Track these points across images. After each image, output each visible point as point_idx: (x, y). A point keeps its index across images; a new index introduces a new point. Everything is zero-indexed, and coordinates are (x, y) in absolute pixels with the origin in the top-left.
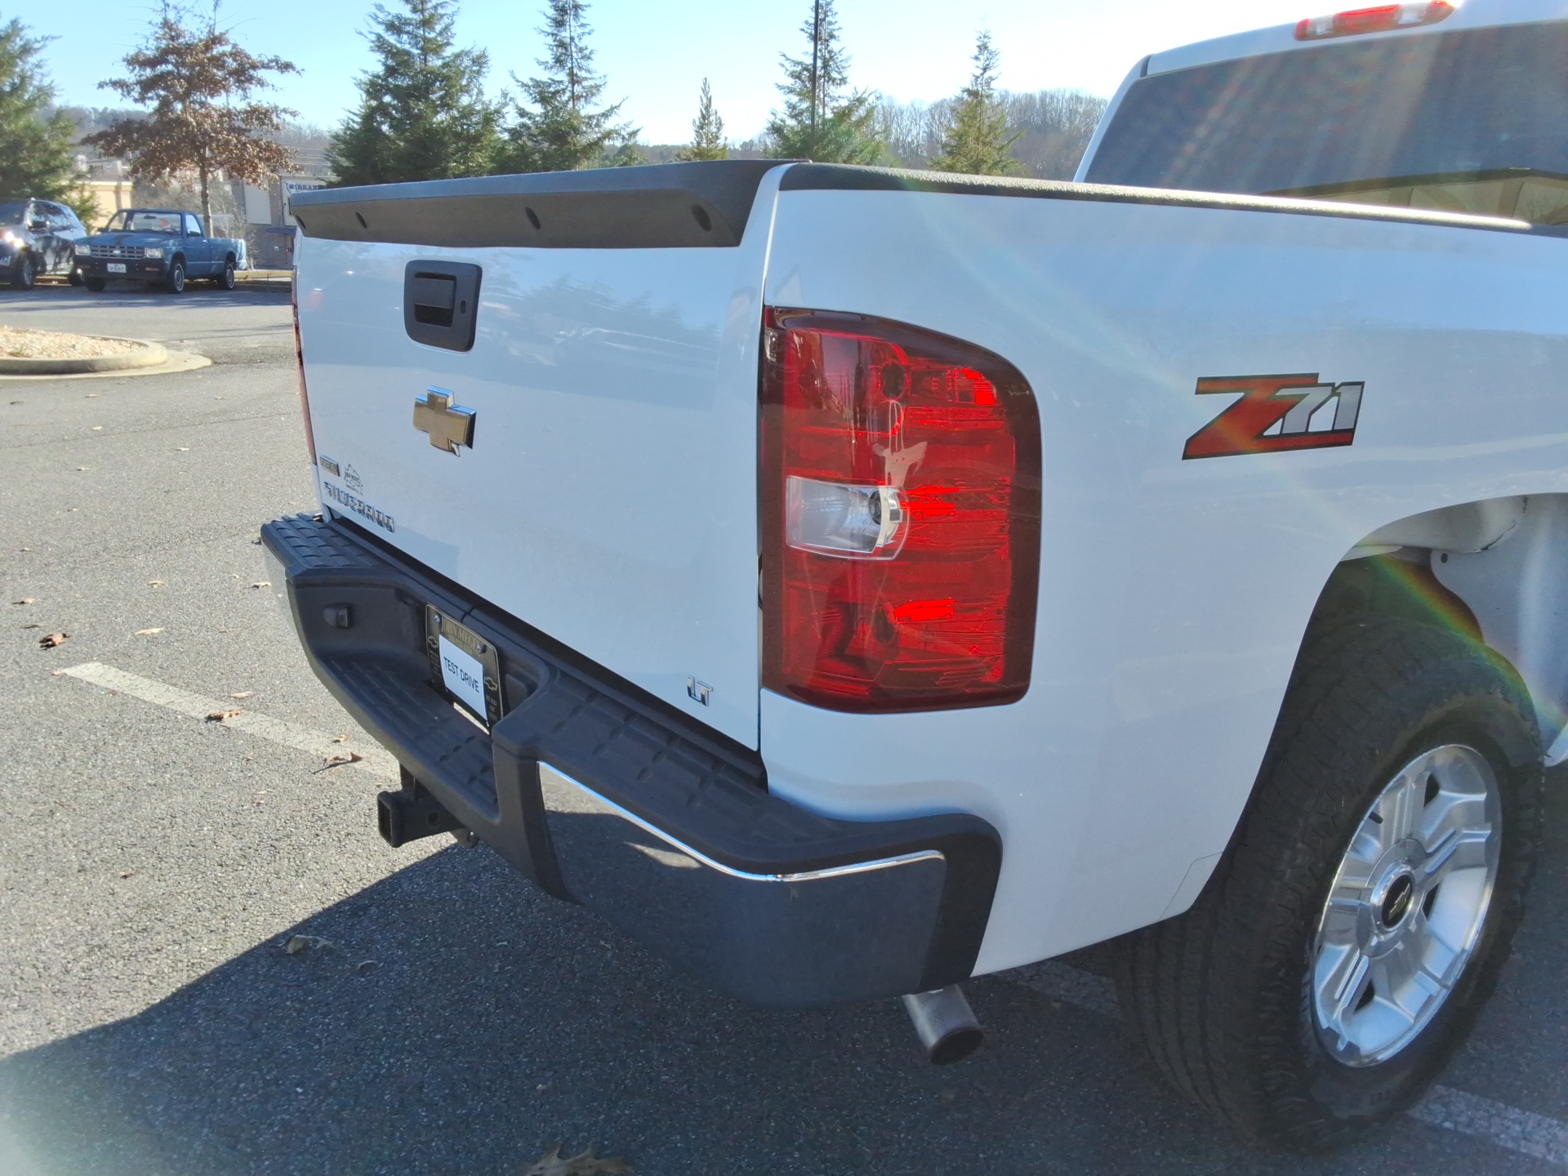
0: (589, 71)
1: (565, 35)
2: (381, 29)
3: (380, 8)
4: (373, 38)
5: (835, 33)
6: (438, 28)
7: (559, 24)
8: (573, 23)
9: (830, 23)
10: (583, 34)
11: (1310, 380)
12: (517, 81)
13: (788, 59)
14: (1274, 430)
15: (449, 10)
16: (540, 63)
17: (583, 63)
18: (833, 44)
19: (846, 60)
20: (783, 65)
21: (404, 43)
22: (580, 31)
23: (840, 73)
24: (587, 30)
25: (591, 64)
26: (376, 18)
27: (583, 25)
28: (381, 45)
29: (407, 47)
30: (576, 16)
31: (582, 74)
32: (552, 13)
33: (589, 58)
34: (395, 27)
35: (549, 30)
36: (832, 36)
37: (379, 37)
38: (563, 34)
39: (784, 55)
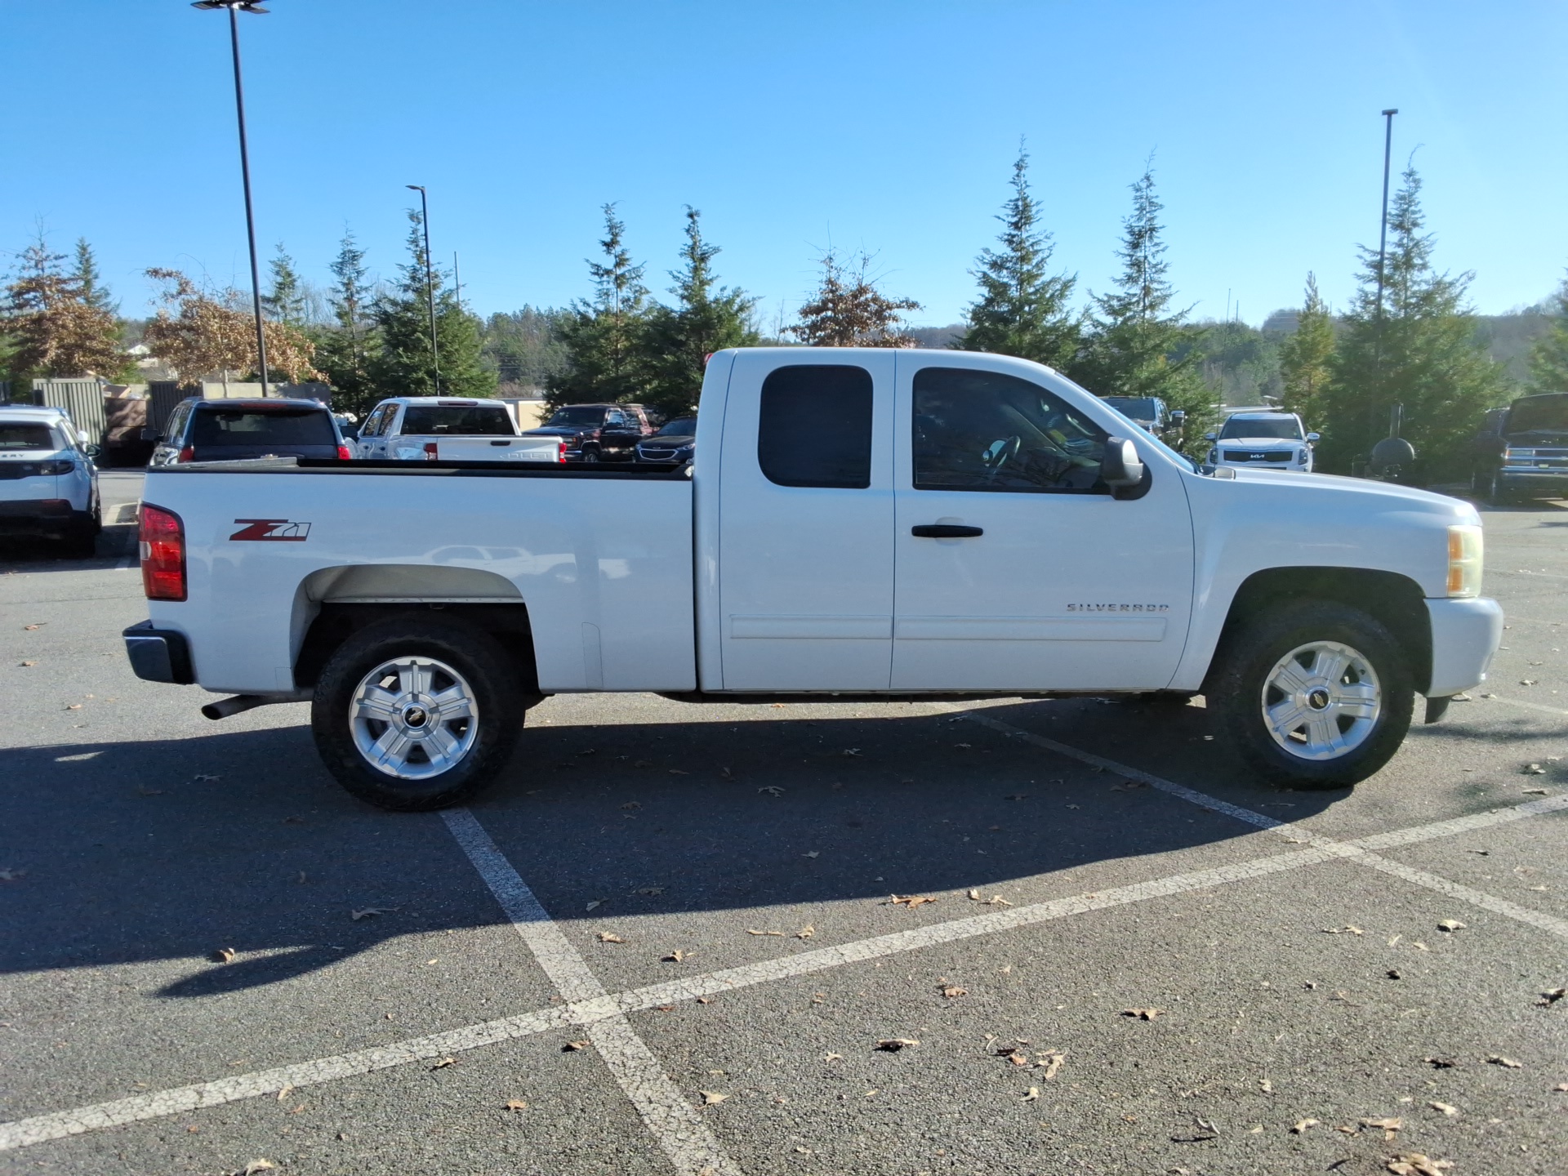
0: (1161, 282)
1: (1140, 254)
2: (985, 268)
3: (987, 251)
4: (980, 275)
5: (1420, 221)
6: (1034, 262)
7: (1135, 246)
8: (1147, 244)
9: (1414, 213)
10: (1158, 251)
11: (285, 521)
12: (1094, 297)
13: (1366, 250)
14: (268, 534)
15: (1043, 246)
16: (1115, 281)
17: (1156, 276)
18: (1417, 233)
19: (1431, 245)
20: (1360, 257)
21: (1004, 277)
22: (1154, 249)
23: (1422, 258)
24: (1160, 248)
25: (1163, 277)
26: (982, 260)
27: (1156, 244)
28: (986, 280)
29: (1005, 280)
30: (1151, 238)
31: (1155, 286)
32: (1128, 238)
33: (1162, 271)
34: (997, 265)
35: (1126, 252)
36: (1415, 224)
37: (985, 274)
38: (1139, 254)
39: (1363, 247)
